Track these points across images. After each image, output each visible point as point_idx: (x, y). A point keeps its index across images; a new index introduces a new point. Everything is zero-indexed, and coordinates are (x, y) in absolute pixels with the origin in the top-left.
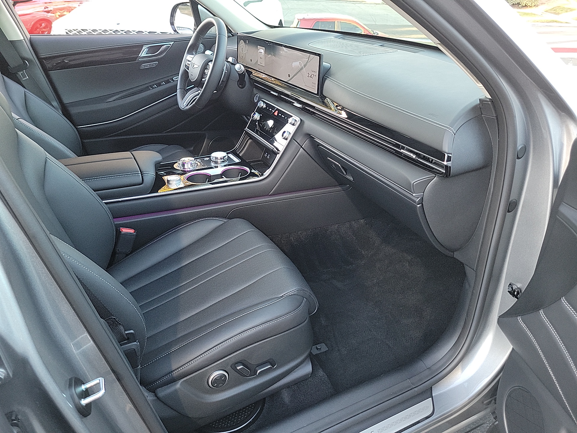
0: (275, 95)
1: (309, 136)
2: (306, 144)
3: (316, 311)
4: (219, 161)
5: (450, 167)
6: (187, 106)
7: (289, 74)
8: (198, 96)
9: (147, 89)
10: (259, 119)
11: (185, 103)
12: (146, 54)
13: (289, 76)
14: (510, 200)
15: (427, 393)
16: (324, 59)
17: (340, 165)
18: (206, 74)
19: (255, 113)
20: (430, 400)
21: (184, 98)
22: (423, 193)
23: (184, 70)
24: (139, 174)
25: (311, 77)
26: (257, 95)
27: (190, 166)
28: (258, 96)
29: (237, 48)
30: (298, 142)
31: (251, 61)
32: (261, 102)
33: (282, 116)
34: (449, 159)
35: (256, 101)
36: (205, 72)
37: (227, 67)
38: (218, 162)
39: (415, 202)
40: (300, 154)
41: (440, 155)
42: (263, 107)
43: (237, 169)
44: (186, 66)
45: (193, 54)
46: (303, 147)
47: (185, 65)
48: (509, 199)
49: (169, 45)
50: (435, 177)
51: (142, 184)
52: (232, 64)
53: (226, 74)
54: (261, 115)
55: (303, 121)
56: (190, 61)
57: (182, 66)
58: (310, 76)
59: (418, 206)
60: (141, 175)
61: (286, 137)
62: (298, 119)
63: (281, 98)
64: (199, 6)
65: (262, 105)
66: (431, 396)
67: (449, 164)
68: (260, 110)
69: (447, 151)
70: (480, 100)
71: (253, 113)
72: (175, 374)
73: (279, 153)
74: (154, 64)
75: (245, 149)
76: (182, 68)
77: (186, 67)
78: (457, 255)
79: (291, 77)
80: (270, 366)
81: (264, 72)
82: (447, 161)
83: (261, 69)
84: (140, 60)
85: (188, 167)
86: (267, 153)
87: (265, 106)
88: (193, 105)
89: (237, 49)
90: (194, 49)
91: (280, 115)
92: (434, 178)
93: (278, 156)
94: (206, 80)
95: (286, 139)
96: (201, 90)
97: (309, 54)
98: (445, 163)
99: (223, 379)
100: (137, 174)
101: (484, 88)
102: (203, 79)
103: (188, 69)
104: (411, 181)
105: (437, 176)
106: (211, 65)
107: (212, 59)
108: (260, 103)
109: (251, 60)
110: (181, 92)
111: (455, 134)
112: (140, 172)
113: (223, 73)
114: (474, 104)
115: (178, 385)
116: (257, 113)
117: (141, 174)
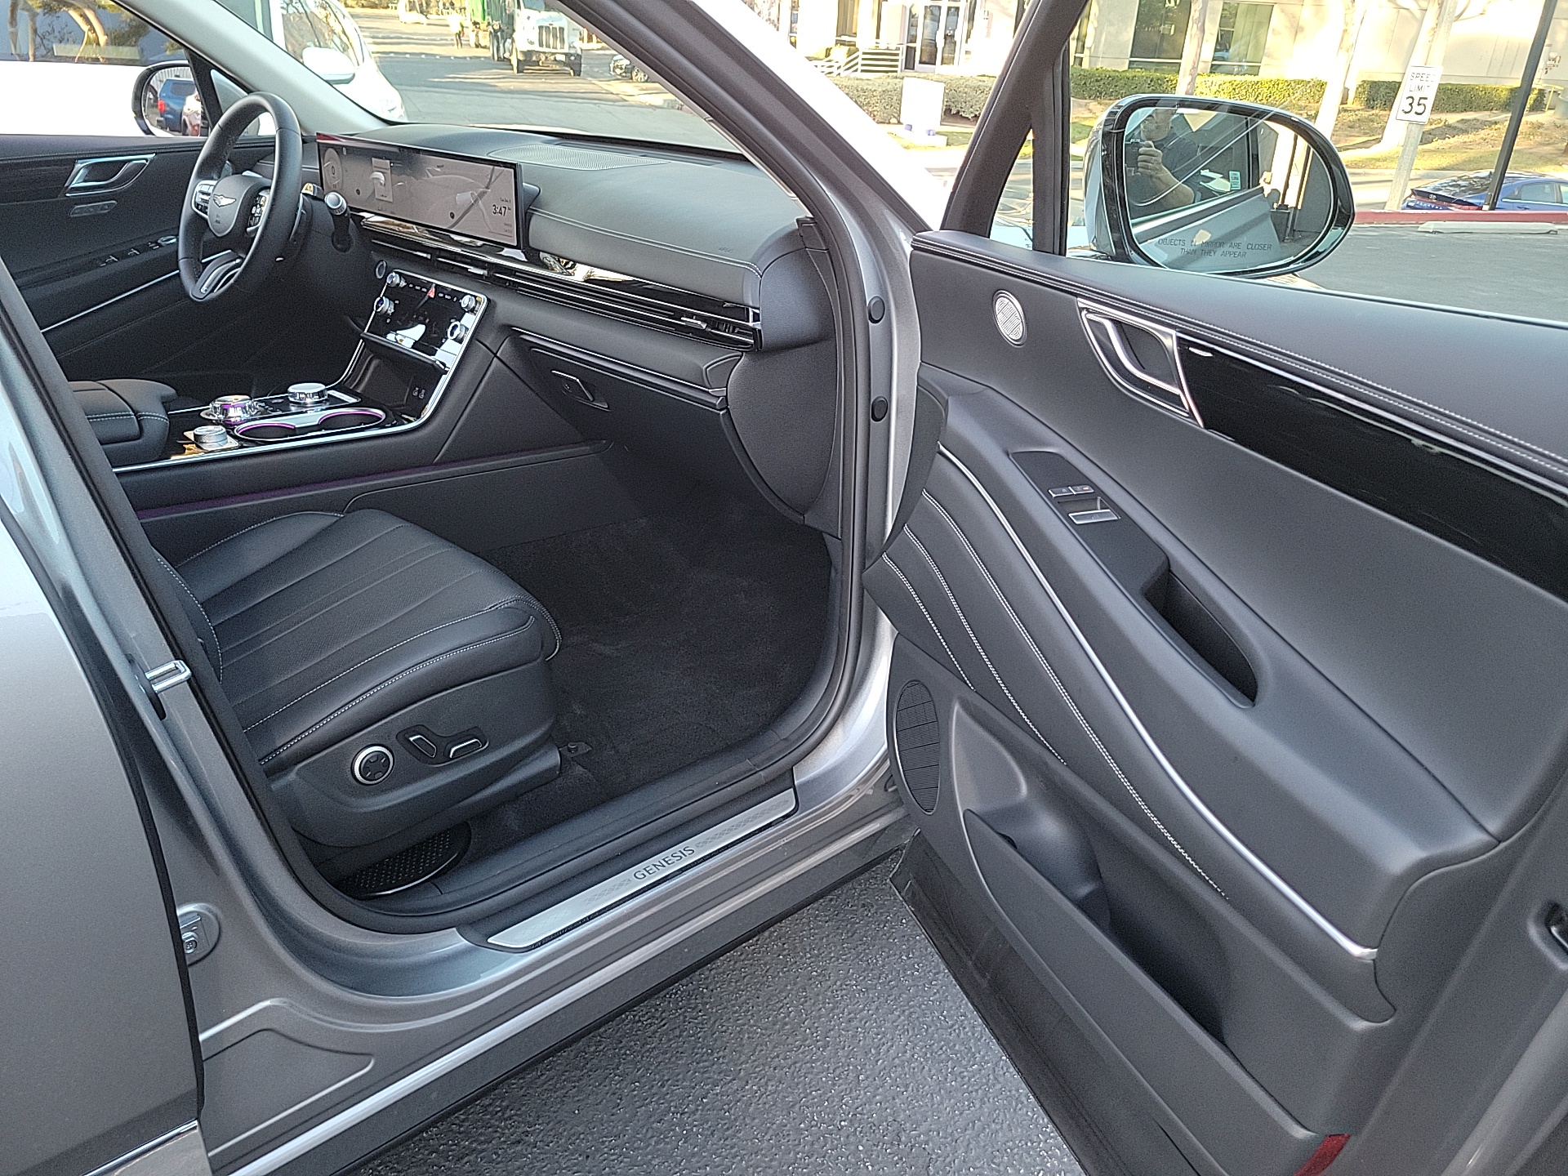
0: (426, 258)
1: (510, 331)
2: (505, 349)
3: (557, 650)
4: (308, 401)
5: (760, 331)
6: (212, 291)
7: (451, 213)
8: (239, 270)
9: (91, 265)
10: (393, 311)
11: (204, 288)
12: (85, 181)
13: (453, 217)
14: (872, 401)
15: (784, 780)
16: (524, 173)
17: (578, 380)
18: (256, 215)
19: (382, 299)
20: (790, 793)
21: (199, 277)
22: (727, 387)
23: (192, 215)
24: (130, 415)
25: (501, 213)
26: (381, 263)
27: (240, 413)
28: (385, 265)
29: (318, 167)
30: (488, 345)
31: (359, 194)
32: (394, 274)
33: (446, 297)
34: (756, 318)
35: (379, 277)
36: (253, 212)
37: (305, 204)
38: (305, 404)
39: (713, 406)
40: (493, 373)
41: (741, 311)
42: (398, 284)
43: (356, 417)
44: (198, 205)
45: (212, 179)
46: (498, 355)
47: (195, 202)
48: (869, 399)
49: (144, 161)
50: (741, 357)
51: (139, 439)
52: (314, 198)
53: (305, 217)
54: (397, 302)
55: (494, 301)
56: (208, 194)
57: (187, 207)
58: (498, 211)
59: (721, 413)
60: (137, 418)
61: (461, 336)
62: (482, 297)
63: (439, 262)
64: (214, 73)
65: (398, 281)
66: (792, 784)
67: (758, 326)
68: (393, 293)
69: (751, 304)
70: (798, 220)
71: (378, 299)
72: (284, 753)
73: (446, 372)
74: (107, 207)
75: (366, 379)
76: (187, 210)
77: (197, 208)
78: (810, 519)
79: (456, 218)
80: (475, 740)
81: (393, 213)
82: (754, 321)
83: (384, 209)
84: (68, 195)
85: (235, 414)
86: (417, 389)
87: (403, 284)
88: (232, 286)
89: (318, 171)
90: (211, 169)
91: (441, 295)
92: (739, 360)
93: (445, 380)
94: (257, 229)
95: (460, 341)
96: (244, 257)
97: (492, 167)
98: (751, 324)
99: (383, 761)
100: (127, 415)
101: (797, 198)
102: (249, 229)
103: (206, 213)
104: (701, 365)
105: (744, 354)
106: (267, 197)
107: (269, 185)
108: (392, 277)
109: (357, 190)
110: (189, 265)
111: (761, 277)
112: (131, 413)
113: (296, 215)
114: (789, 230)
115: (292, 776)
116: (388, 300)
117: (135, 415)
